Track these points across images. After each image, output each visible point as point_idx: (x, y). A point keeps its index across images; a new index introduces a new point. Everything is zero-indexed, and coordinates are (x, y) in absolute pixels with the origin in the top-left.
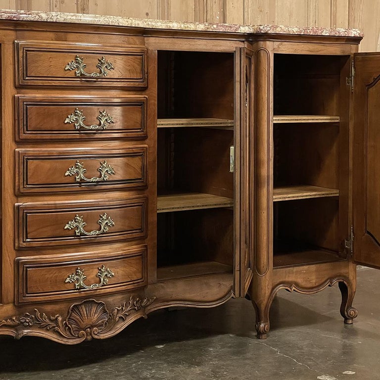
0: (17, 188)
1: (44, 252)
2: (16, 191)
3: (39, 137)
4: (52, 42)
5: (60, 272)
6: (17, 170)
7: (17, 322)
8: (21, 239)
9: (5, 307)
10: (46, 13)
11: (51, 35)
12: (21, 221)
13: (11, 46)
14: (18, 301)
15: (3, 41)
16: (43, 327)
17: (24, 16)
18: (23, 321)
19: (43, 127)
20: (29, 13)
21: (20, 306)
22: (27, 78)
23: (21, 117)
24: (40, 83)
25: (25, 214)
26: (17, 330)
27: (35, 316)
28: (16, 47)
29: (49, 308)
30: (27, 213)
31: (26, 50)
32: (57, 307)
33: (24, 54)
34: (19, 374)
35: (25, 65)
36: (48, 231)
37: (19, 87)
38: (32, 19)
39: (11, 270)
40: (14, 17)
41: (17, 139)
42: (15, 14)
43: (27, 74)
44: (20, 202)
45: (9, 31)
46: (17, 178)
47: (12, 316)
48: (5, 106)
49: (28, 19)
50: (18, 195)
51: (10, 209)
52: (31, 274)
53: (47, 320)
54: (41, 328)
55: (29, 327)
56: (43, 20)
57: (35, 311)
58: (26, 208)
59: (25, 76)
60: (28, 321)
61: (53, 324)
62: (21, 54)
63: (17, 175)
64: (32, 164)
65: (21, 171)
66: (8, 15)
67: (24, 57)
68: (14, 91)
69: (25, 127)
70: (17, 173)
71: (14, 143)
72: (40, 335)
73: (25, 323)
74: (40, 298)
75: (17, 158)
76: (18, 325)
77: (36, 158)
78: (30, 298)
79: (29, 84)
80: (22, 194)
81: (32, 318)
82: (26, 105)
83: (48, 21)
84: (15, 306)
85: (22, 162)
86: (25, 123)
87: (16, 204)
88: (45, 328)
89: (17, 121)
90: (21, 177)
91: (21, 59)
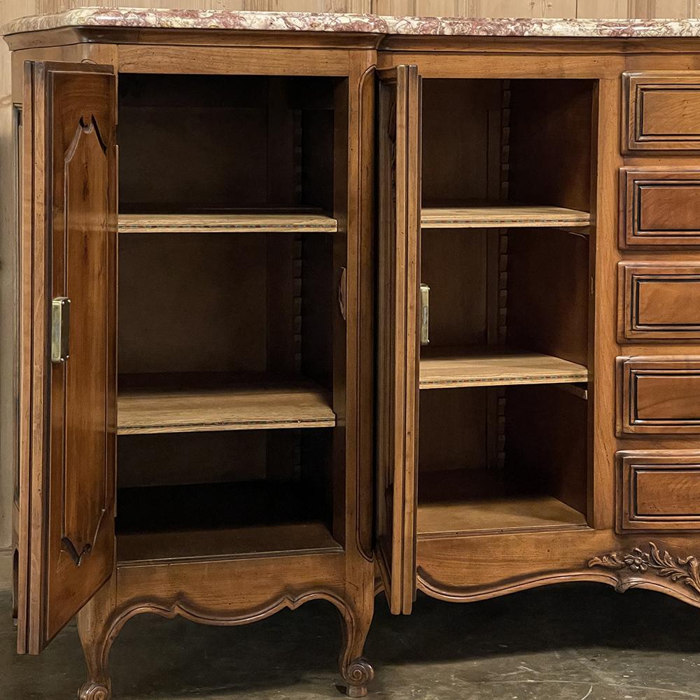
0: (619, 330)
1: (664, 444)
2: (619, 335)
3: (659, 241)
4: (687, 72)
5: (695, 482)
6: (620, 298)
7: (620, 562)
8: (626, 419)
9: (597, 535)
10: (679, 21)
11: (687, 60)
12: (626, 387)
13: (616, 82)
14: (621, 526)
15: (603, 75)
16: (664, 576)
17: (641, 29)
18: (629, 561)
19: (669, 225)
20: (650, 23)
21: (624, 535)
22: (642, 138)
23: (630, 208)
24: (664, 146)
25: (633, 375)
26: (618, 576)
27: (651, 555)
28: (625, 84)
29: (674, 543)
30: (636, 374)
31: (642, 89)
32: (689, 542)
33: (639, 95)
34: (624, 652)
35: (638, 116)
36: (674, 408)
37: (628, 154)
38: (654, 34)
39: (608, 473)
40: (623, 32)
41: (622, 245)
42: (625, 25)
43: (641, 130)
44: (625, 355)
45: (613, 57)
46: (620, 313)
47: (611, 551)
48: (602, 188)
49: (648, 34)
50: (623, 342)
51: (607, 366)
52: (642, 481)
53: (673, 565)
54: (662, 576)
55: (639, 573)
56: (673, 35)
57: (651, 546)
58: (634, 365)
59: (638, 134)
60: (637, 562)
61: (683, 572)
62: (632, 97)
63: (620, 308)
64: (647, 289)
65: (628, 300)
66: (613, 28)
67: (638, 102)
68: (618, 161)
69: (636, 224)
70: (620, 303)
71: (616, 251)
72: (660, 589)
73: (633, 566)
74: (659, 525)
75: (621, 279)
76: (622, 567)
77: (654, 278)
78: (642, 523)
79: (645, 149)
80: (629, 342)
81: (645, 557)
82: (639, 185)
83: (683, 35)
84: (616, 534)
85: (631, 284)
86: (636, 217)
87: (619, 358)
88: (668, 578)
89: (621, 214)
90: (628, 311)
91: (632, 105)
